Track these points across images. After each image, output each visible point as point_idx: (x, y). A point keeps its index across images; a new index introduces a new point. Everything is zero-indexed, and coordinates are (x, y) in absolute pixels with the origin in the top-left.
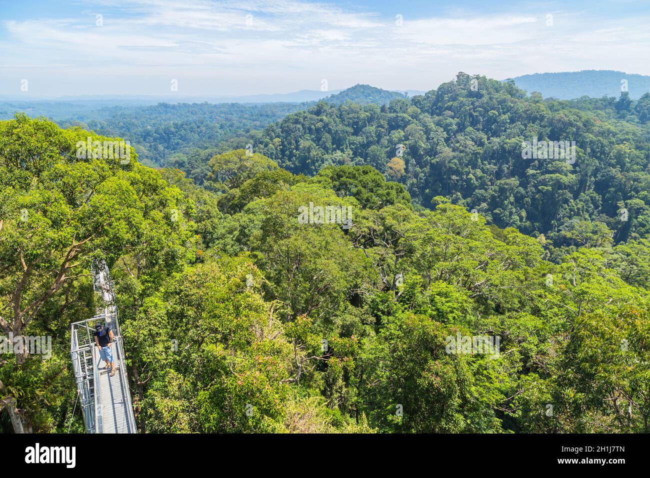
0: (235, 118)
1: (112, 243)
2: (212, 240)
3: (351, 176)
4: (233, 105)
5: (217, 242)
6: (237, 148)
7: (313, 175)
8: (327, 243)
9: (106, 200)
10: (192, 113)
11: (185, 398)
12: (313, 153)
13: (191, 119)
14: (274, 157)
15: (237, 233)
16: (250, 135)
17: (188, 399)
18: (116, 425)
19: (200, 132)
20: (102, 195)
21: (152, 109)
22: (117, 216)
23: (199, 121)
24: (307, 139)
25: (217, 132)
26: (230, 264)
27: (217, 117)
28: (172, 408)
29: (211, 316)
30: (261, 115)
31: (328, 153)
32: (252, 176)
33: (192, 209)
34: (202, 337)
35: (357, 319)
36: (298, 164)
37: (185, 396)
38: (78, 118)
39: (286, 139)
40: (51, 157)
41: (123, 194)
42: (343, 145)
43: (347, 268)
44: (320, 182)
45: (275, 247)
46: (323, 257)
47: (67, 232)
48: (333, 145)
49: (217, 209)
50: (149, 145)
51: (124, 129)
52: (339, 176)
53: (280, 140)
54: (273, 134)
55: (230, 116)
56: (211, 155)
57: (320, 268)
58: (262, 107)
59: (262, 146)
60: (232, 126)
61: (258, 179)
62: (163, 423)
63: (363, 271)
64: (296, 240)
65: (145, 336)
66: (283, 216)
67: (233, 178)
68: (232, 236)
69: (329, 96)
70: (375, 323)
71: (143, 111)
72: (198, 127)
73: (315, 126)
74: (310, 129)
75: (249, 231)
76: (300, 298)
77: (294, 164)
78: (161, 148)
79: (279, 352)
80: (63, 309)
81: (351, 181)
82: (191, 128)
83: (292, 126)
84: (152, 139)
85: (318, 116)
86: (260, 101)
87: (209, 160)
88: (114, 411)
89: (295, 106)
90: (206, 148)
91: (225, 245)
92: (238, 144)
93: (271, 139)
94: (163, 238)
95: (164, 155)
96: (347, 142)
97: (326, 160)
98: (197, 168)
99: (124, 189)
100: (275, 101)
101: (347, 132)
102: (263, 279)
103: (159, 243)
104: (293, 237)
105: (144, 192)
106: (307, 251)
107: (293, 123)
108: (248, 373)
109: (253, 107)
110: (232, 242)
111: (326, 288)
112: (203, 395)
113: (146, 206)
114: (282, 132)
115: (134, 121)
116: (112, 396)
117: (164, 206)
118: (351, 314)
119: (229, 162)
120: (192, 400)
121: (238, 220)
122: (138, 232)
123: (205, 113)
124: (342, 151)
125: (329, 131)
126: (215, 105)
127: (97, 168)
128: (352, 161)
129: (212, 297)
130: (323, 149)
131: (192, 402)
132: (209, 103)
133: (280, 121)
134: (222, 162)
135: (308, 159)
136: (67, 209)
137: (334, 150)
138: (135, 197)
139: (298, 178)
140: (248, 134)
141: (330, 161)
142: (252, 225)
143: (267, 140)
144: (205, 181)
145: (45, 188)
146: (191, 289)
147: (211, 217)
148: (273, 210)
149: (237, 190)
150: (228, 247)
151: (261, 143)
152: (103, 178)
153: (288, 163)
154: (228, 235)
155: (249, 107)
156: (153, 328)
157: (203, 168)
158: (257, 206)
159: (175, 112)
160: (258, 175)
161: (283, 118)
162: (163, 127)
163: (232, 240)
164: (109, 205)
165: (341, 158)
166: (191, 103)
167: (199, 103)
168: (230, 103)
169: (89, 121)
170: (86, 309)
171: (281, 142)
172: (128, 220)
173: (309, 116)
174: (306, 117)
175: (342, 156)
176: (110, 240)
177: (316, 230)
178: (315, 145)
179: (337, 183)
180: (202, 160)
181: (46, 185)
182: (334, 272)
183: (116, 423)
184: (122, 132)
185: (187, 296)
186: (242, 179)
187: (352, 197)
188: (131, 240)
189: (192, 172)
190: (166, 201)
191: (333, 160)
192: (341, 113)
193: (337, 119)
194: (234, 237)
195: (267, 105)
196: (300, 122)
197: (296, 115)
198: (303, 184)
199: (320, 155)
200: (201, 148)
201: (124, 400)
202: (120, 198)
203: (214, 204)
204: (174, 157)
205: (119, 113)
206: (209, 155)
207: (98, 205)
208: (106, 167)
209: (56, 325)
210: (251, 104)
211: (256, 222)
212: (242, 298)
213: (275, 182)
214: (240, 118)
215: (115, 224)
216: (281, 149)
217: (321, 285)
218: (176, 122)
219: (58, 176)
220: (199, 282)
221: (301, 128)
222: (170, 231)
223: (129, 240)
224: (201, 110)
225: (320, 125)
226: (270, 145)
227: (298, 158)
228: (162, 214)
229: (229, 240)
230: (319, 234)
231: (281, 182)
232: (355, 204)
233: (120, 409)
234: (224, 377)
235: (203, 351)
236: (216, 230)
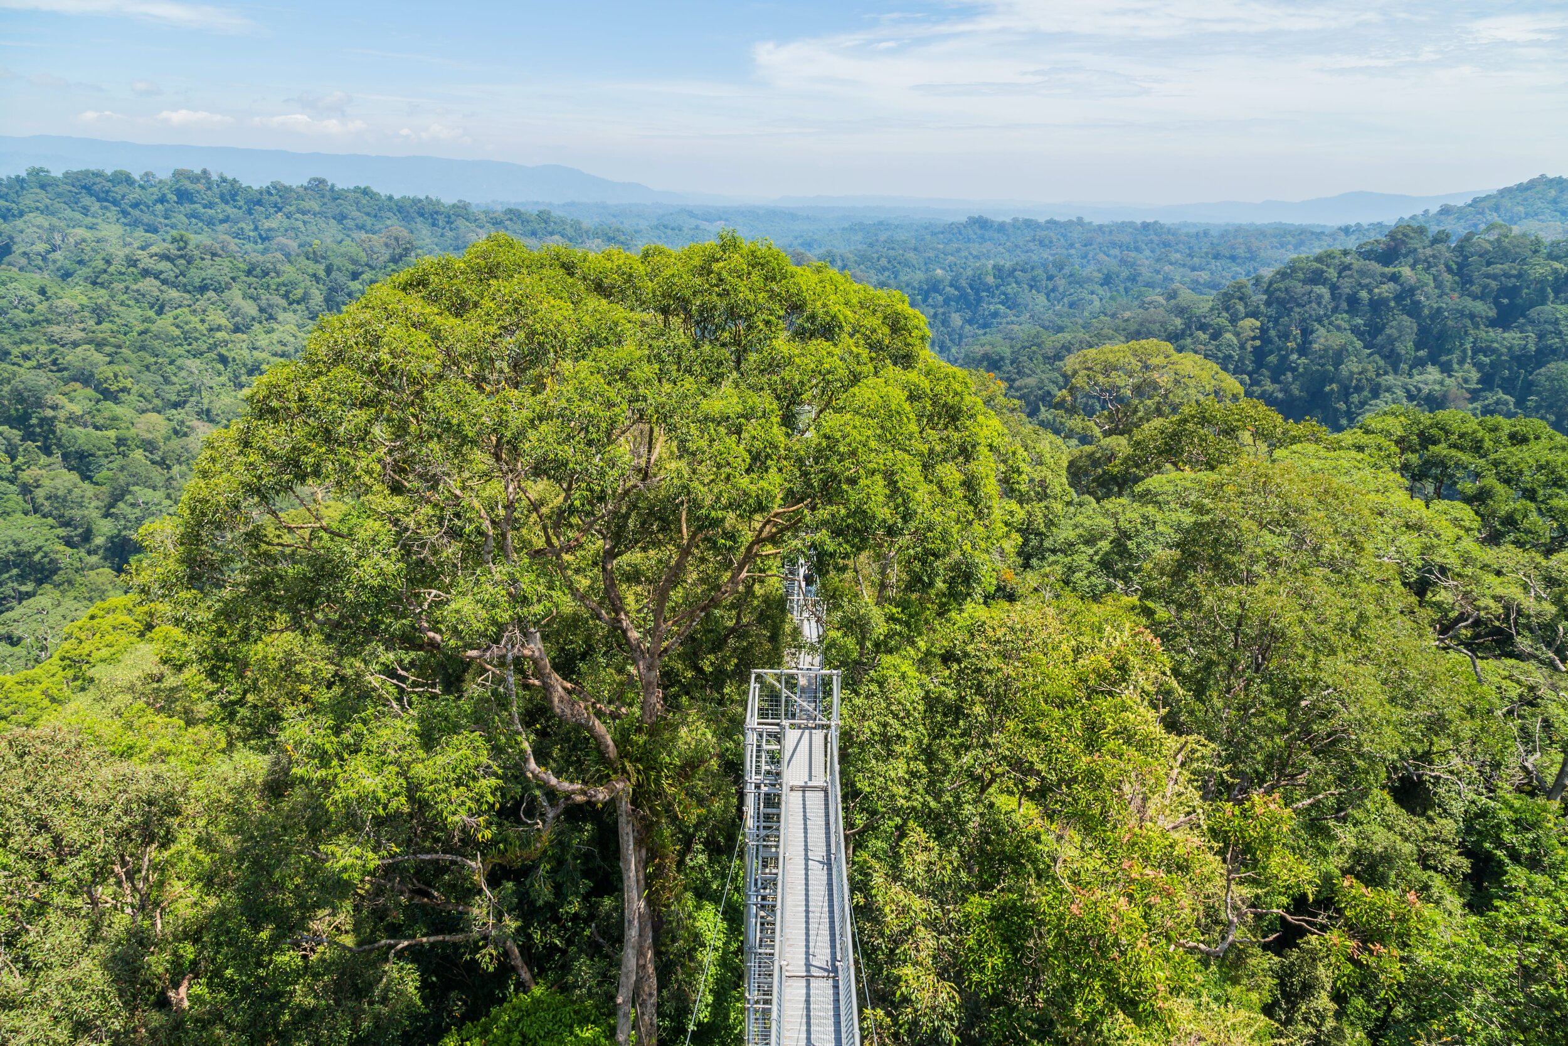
0: (1145, 261)
1: (850, 521)
2: (1040, 553)
3: (1467, 443)
4: (1146, 226)
5: (1052, 558)
6: (1137, 335)
7: (1340, 429)
8: (1362, 618)
9: (855, 427)
10: (1041, 242)
11: (936, 897)
12: (1351, 366)
13: (1035, 258)
14: (1231, 367)
15: (1104, 545)
16: (1177, 306)
17: (941, 902)
18: (807, 906)
19: (1053, 290)
20: (848, 416)
21: (954, 231)
22: (870, 466)
23: (1054, 263)
24: (1338, 328)
25: (1092, 293)
26: (1079, 617)
27: (1101, 256)
28: (905, 910)
29: (1025, 730)
30: (1216, 257)
31: (1396, 372)
32: (1166, 409)
33: (1020, 474)
34: (992, 772)
35: (1408, 848)
36: (1297, 392)
37: (937, 891)
38: (802, 245)
39: (1276, 321)
40: (767, 323)
41: (891, 417)
42: (1450, 352)
43: (1410, 700)
44: (1360, 449)
45: (1209, 601)
46: (1341, 654)
47: (773, 482)
48: (1417, 349)
49: (1064, 480)
50: (932, 311)
51: (886, 274)
52: (1426, 440)
53: (1258, 324)
54: (1241, 307)
55: (1133, 254)
56: (1068, 348)
57: (1330, 682)
58: (1222, 236)
59: (1203, 336)
60: (1133, 279)
61: (1186, 421)
62: (882, 935)
63: (1462, 719)
64: (1269, 592)
65: (873, 734)
66: (1245, 523)
67: (1118, 410)
68: (1091, 552)
69: (1434, 209)
70: (1466, 876)
71: (933, 234)
72: (1050, 278)
73: (1370, 292)
74: (1353, 302)
75: (1139, 545)
76: (1252, 746)
77: (1285, 390)
78: (956, 320)
79: (1183, 867)
80: (727, 636)
81: (1464, 457)
82: (1034, 279)
83: (1299, 289)
84: (940, 298)
85: (1386, 265)
86: (1220, 219)
87: (1061, 359)
88: (807, 875)
89: (1319, 235)
90: (1060, 329)
91: (1071, 570)
92: (1141, 324)
93: (1234, 320)
94: (954, 530)
95: (961, 337)
96: (1468, 346)
97: (1388, 389)
98: (1029, 376)
99: (893, 407)
100: (1263, 219)
101: (1472, 316)
102: (1164, 673)
103: (943, 540)
104: (1263, 585)
105: (930, 418)
106: (1299, 630)
107: (1305, 282)
108: (1099, 894)
109: (1197, 234)
110: (1090, 567)
111: (1334, 739)
112: (978, 905)
113: (931, 451)
114: (1268, 304)
115: (910, 255)
116: (806, 841)
117: (968, 459)
118: (1390, 829)
119: (1115, 369)
120: (951, 907)
121: (1114, 515)
122: (907, 509)
123: (1072, 246)
124: (1446, 369)
125: (1414, 310)
126: (1101, 228)
127: (846, 356)
128: (1472, 400)
129: (1036, 687)
130: (1384, 357)
131: (949, 911)
132: (1087, 220)
133: (1267, 273)
134: (1098, 368)
135: (1331, 382)
136: (778, 433)
137: (1420, 363)
138: (913, 427)
139: (1296, 429)
140: (1173, 302)
141: (1400, 393)
142: (1149, 533)
143: (1223, 320)
144: (1043, 409)
145: (750, 387)
146: (988, 657)
147: (1046, 496)
148: (1221, 505)
149: (1123, 440)
150: (1079, 575)
151: (1203, 327)
152: (856, 379)
153: (1269, 387)
154: (1083, 548)
155: (1187, 235)
156: (891, 721)
157: (1044, 376)
158: (1170, 488)
159: (1003, 239)
160: (1186, 410)
161: (1278, 266)
162: (970, 273)
163: (1091, 561)
164: (859, 438)
165: (1437, 387)
166: (1042, 220)
167: (1063, 219)
168: (1139, 222)
169: (822, 251)
170: (768, 646)
171: (1261, 329)
172: (890, 478)
173: (1357, 264)
174: (1348, 267)
175: (1441, 383)
176: (848, 516)
177: (1334, 577)
178: (1359, 344)
179: (1414, 458)
180: (1046, 358)
181: (751, 380)
182: (1371, 702)
183: (807, 900)
184: (882, 278)
185: (978, 670)
186: (1140, 414)
187: (1458, 504)
188: (890, 522)
189: (1017, 384)
190: (974, 446)
191: (1408, 391)
192: (1466, 258)
193: (1447, 277)
194: (1096, 553)
195: (1238, 229)
196: (1326, 279)
197: (1319, 259)
198: (1311, 448)
199: (1371, 374)
200: (1046, 328)
201: (829, 859)
202: (882, 427)
203: (1060, 466)
204: (983, 345)
205: (883, 237)
206: (1063, 346)
207: (838, 435)
208: (865, 354)
209: (712, 664)
210: (1195, 225)
211: (1160, 528)
212: (1109, 709)
213: (1230, 432)
214: (1158, 260)
215: (863, 482)
216: (1255, 348)
217: (1320, 728)
218: (1002, 263)
219: (772, 366)
220: (1010, 645)
221: (1327, 296)
222: (971, 516)
223: (884, 521)
224: (1064, 236)
225: (1387, 290)
226: (1228, 335)
227: (1301, 375)
228: (959, 477)
229: (1083, 557)
230: (1343, 588)
231: (1246, 436)
232: (1467, 524)
233: (819, 874)
234: (1031, 882)
235: (992, 805)
236: (1054, 529)
